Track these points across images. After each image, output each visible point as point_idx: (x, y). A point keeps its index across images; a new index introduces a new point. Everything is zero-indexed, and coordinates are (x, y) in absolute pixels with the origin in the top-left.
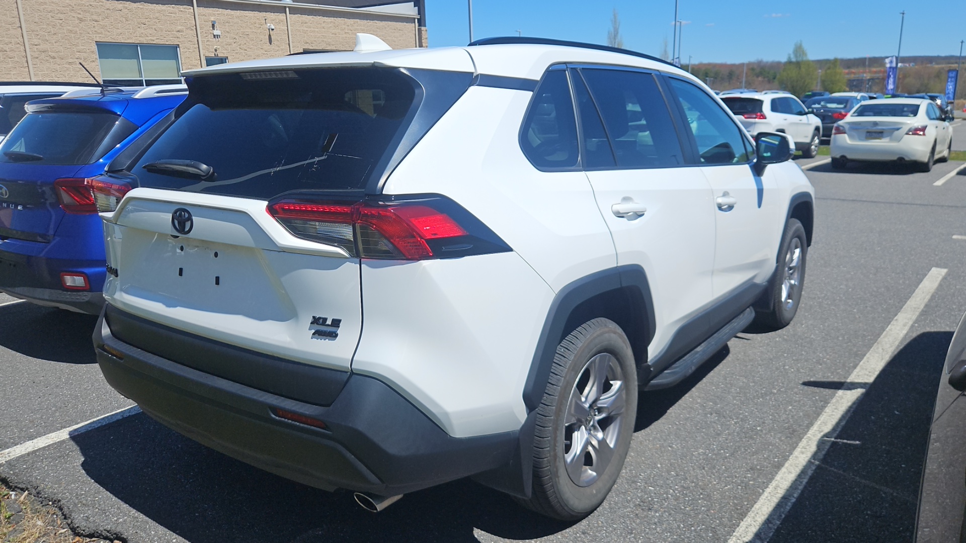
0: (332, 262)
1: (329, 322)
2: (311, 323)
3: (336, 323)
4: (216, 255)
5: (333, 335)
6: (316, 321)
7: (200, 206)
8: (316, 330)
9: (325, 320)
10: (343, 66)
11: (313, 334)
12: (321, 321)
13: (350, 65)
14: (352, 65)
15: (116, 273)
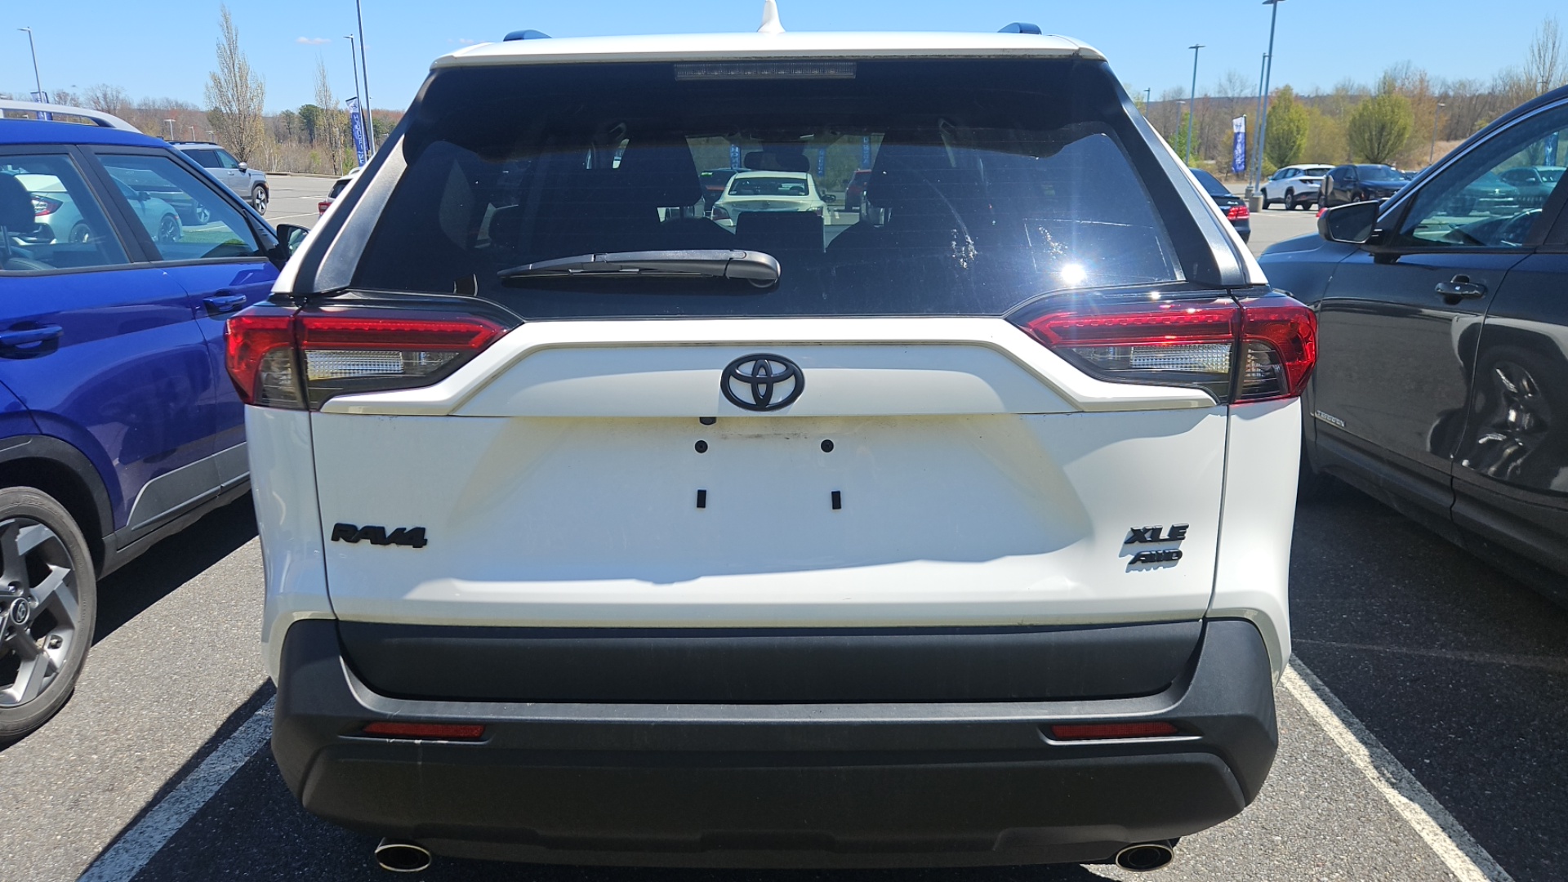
0: (1179, 418)
1: (1164, 535)
2: (1126, 543)
3: (1178, 533)
4: (827, 446)
5: (1172, 557)
6: (1137, 536)
7: (819, 343)
8: (1135, 553)
9: (1156, 532)
10: (1005, 53)
11: (1132, 562)
12: (1148, 536)
13: (1022, 53)
14: (1028, 53)
15: (415, 538)
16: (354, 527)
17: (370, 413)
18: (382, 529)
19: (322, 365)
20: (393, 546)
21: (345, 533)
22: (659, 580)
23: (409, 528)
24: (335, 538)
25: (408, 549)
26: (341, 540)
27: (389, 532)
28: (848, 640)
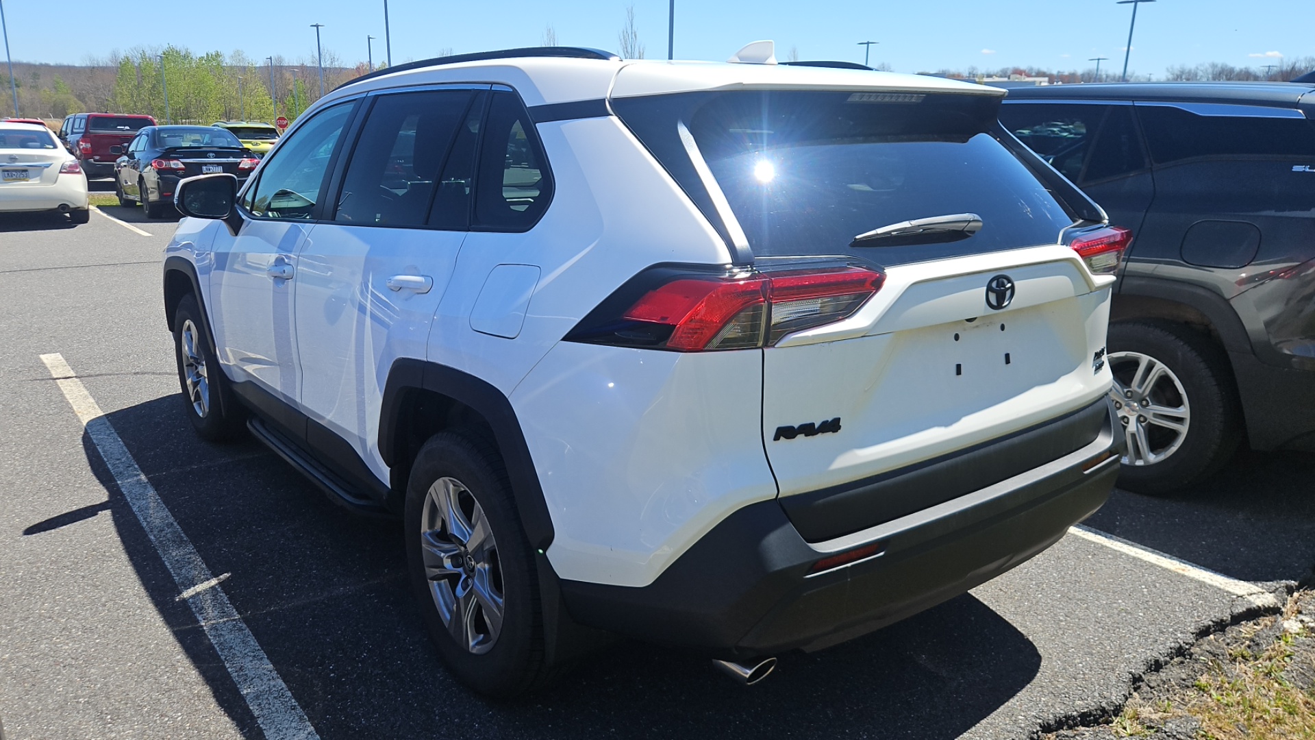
15: (833, 426)
16: (793, 427)
17: (813, 342)
18: (813, 424)
19: (781, 313)
20: (820, 434)
21: (785, 433)
22: (947, 424)
23: (830, 420)
24: (777, 438)
25: (830, 434)
26: (782, 438)
27: (816, 426)
28: (1016, 440)
